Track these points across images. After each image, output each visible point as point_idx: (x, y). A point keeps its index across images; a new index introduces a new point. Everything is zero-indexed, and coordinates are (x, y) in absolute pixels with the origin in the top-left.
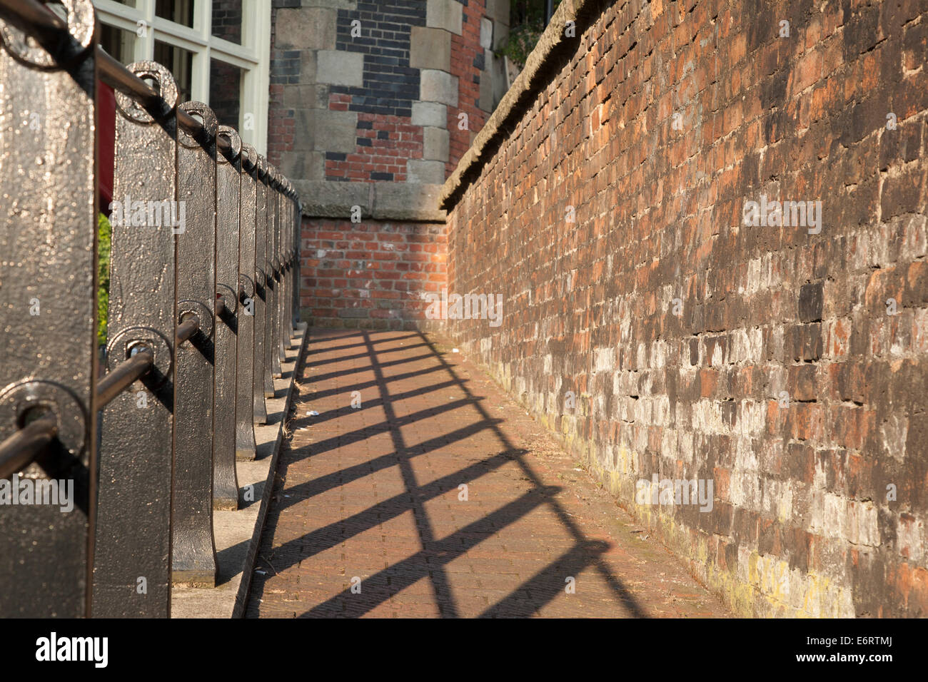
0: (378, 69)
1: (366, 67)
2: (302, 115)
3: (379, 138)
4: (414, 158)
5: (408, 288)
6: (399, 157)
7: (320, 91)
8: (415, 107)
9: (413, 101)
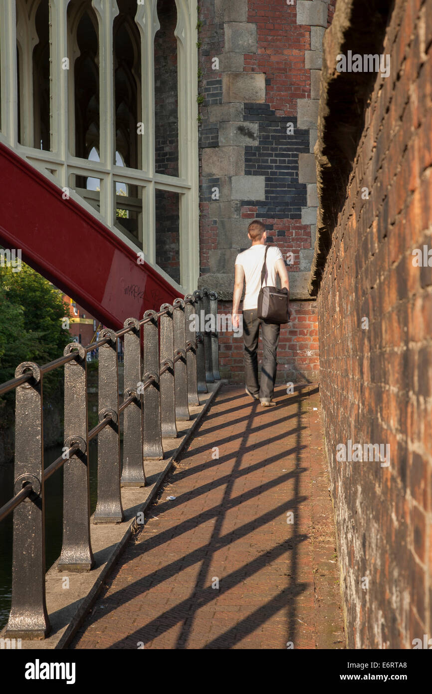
0: (276, 186)
1: (267, 186)
2: (222, 223)
3: (278, 236)
4: (305, 248)
5: (298, 348)
6: (294, 249)
7: (234, 205)
8: (304, 211)
9: (302, 207)
